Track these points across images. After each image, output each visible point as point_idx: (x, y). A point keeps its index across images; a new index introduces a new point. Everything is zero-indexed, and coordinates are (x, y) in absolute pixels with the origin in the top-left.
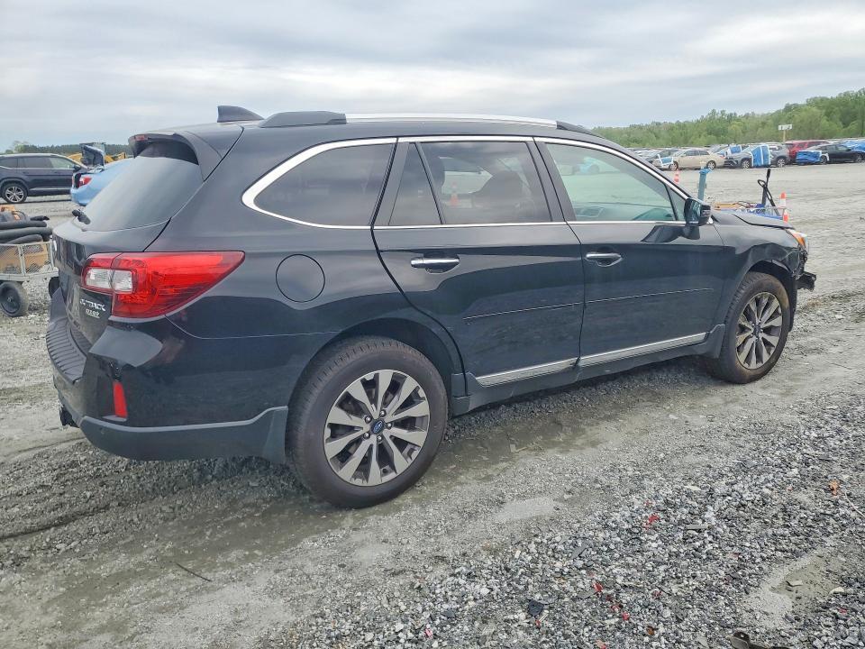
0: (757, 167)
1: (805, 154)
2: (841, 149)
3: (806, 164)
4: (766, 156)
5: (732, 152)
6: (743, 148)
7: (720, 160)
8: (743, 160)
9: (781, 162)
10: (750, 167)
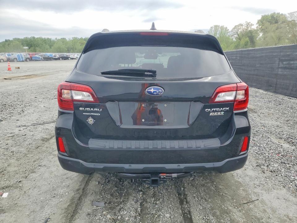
0: (20, 61)
1: (35, 57)
2: (46, 56)
3: (36, 61)
4: (22, 58)
5: (8, 56)
6: (12, 54)
7: (5, 59)
8: (14, 59)
9: (28, 60)
10: (17, 61)
